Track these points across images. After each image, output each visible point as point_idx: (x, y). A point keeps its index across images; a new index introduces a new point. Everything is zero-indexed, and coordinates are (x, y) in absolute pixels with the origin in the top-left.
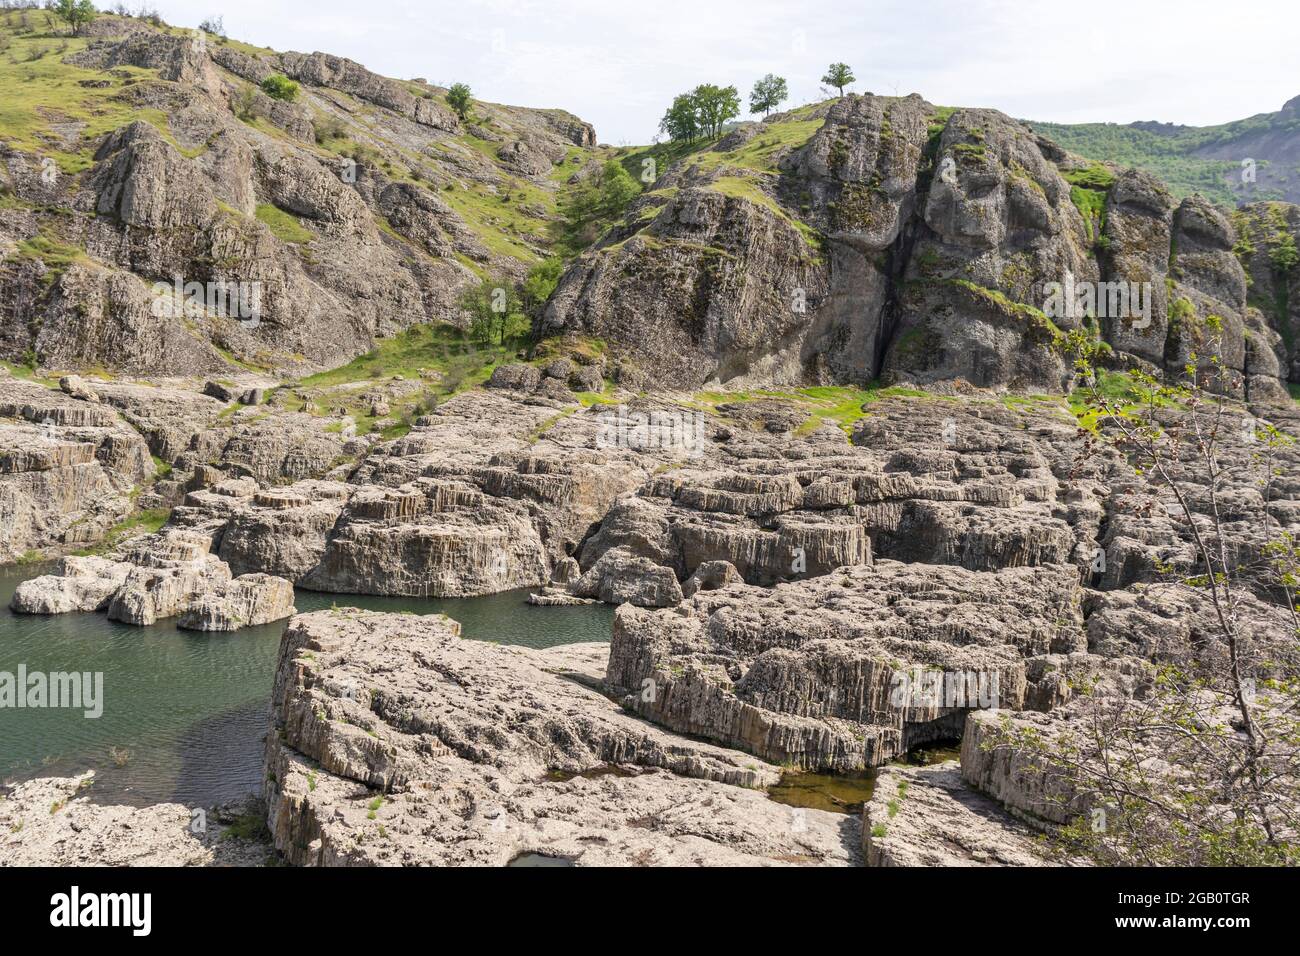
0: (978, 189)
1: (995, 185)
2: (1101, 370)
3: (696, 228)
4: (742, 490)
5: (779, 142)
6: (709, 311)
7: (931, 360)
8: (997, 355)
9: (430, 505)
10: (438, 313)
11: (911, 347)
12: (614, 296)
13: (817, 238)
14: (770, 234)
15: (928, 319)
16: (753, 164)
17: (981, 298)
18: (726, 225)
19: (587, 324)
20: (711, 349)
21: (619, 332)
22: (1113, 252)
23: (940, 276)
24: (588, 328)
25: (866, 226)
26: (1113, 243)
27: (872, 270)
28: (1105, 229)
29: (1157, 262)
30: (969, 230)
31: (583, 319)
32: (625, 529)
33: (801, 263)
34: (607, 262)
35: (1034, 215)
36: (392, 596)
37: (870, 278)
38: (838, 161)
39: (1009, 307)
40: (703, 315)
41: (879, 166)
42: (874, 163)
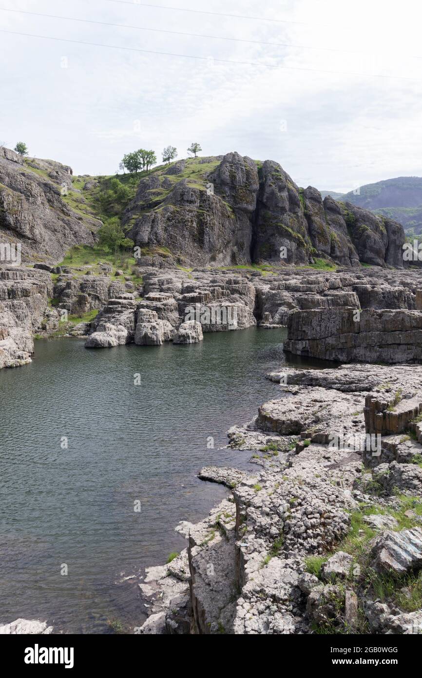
0: (281, 189)
1: (285, 188)
2: (314, 258)
3: (191, 202)
4: (311, 284)
5: (201, 171)
6: (205, 235)
7: (272, 254)
8: (292, 252)
9: (214, 296)
10: (81, 241)
11: (264, 249)
12: (166, 230)
13: (230, 207)
14: (218, 205)
15: (269, 239)
16: (197, 179)
17: (287, 231)
18: (204, 201)
19: (158, 242)
20: (207, 250)
21: (172, 243)
22: (309, 215)
23: (271, 222)
24: (159, 243)
25: (247, 203)
26: (310, 212)
27: (249, 221)
28: (306, 207)
29: (323, 219)
30: (280, 205)
31: (156, 239)
32: (281, 300)
33: (229, 216)
34: (159, 216)
35: (296, 200)
36: (217, 331)
37: (248, 223)
38: (233, 177)
39: (294, 234)
40: (203, 237)
41: (247, 180)
42: (245, 179)
